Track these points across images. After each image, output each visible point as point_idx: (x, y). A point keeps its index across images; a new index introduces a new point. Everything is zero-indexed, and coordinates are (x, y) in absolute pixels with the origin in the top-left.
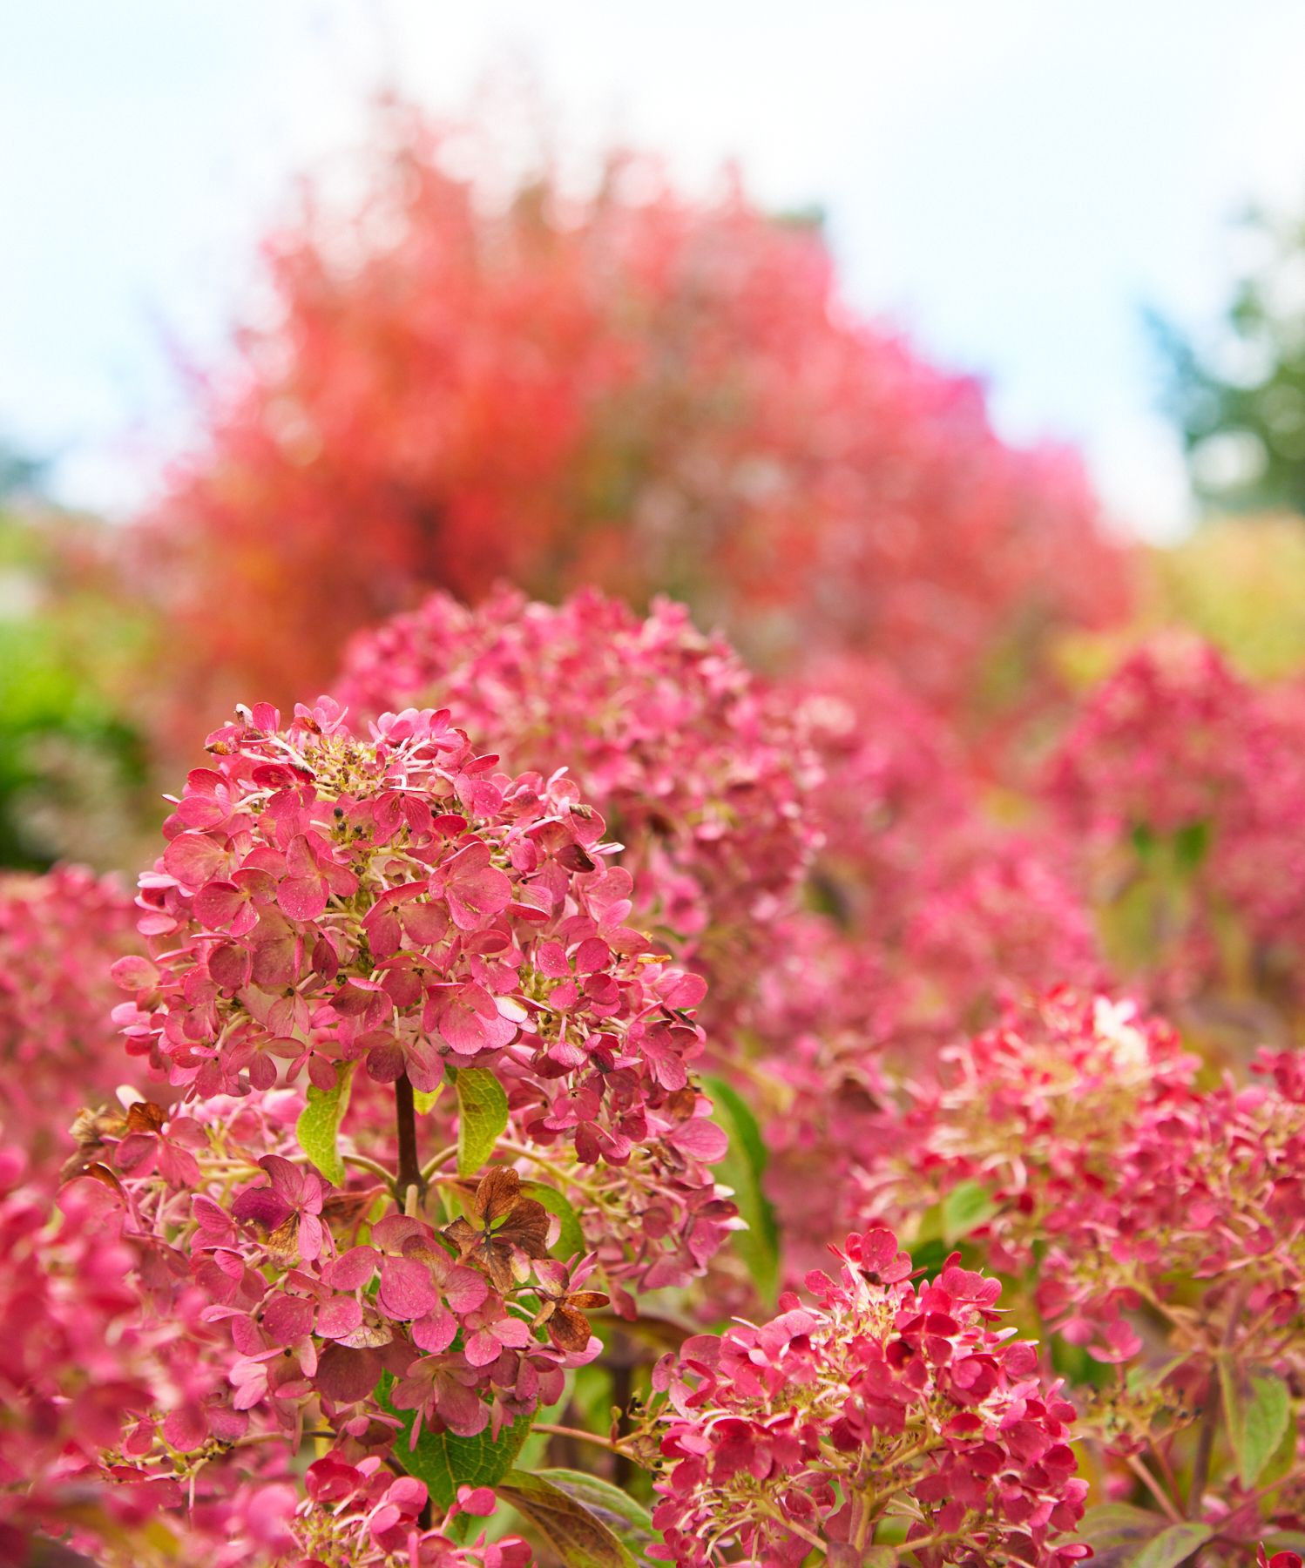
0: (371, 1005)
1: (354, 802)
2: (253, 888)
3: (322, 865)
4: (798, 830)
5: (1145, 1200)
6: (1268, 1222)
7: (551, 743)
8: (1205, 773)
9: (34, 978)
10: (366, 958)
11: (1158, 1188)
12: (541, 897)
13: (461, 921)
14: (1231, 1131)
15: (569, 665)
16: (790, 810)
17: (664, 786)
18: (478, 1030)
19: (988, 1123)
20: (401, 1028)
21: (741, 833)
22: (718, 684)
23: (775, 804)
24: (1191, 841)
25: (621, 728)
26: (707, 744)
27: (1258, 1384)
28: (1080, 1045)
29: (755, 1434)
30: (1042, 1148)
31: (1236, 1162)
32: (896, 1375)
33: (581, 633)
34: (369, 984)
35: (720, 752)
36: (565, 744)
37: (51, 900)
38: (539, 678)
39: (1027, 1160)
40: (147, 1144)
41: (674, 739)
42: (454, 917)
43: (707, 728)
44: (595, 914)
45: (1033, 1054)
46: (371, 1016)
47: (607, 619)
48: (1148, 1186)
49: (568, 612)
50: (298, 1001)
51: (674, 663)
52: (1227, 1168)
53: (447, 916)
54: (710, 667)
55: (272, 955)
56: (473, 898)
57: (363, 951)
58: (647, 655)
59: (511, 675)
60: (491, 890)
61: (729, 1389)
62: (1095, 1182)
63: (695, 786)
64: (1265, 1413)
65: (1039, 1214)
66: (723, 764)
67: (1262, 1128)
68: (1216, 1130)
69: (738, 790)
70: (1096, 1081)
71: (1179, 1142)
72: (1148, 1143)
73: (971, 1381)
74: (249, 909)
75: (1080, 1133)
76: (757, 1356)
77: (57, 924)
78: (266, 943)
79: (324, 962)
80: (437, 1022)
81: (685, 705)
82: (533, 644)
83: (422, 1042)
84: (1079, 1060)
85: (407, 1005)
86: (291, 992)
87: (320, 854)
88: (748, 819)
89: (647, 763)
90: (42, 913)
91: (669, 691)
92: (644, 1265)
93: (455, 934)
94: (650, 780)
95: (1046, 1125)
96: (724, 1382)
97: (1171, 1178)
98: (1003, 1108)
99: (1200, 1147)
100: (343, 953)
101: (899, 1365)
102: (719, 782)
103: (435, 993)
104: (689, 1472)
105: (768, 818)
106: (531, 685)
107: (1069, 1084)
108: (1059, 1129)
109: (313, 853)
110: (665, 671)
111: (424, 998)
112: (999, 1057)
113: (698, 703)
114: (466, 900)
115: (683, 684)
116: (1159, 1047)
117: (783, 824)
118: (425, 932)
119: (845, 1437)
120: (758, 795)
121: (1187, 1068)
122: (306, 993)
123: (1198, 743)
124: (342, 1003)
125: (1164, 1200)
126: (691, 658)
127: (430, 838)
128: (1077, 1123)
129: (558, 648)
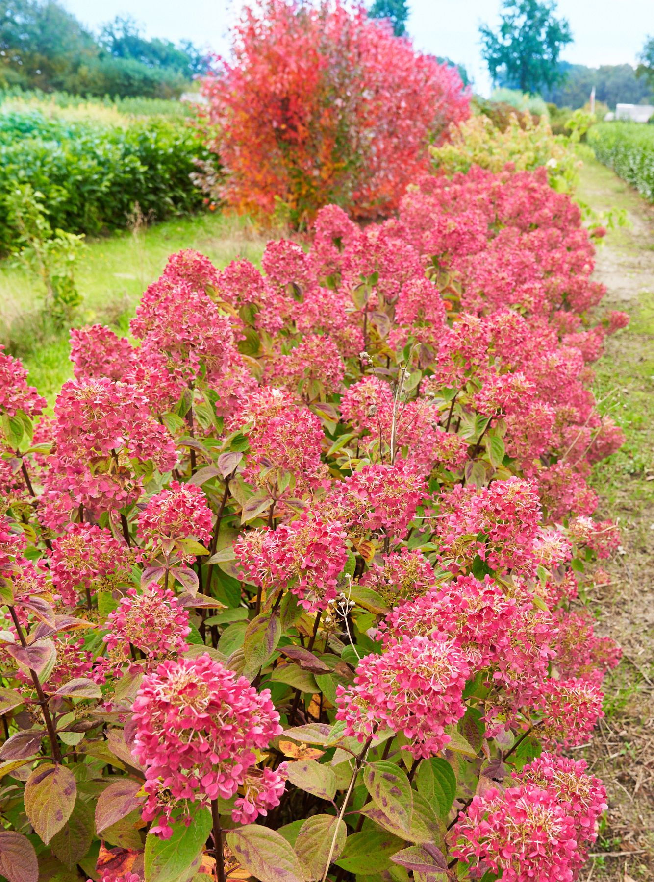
84: (267, 402)
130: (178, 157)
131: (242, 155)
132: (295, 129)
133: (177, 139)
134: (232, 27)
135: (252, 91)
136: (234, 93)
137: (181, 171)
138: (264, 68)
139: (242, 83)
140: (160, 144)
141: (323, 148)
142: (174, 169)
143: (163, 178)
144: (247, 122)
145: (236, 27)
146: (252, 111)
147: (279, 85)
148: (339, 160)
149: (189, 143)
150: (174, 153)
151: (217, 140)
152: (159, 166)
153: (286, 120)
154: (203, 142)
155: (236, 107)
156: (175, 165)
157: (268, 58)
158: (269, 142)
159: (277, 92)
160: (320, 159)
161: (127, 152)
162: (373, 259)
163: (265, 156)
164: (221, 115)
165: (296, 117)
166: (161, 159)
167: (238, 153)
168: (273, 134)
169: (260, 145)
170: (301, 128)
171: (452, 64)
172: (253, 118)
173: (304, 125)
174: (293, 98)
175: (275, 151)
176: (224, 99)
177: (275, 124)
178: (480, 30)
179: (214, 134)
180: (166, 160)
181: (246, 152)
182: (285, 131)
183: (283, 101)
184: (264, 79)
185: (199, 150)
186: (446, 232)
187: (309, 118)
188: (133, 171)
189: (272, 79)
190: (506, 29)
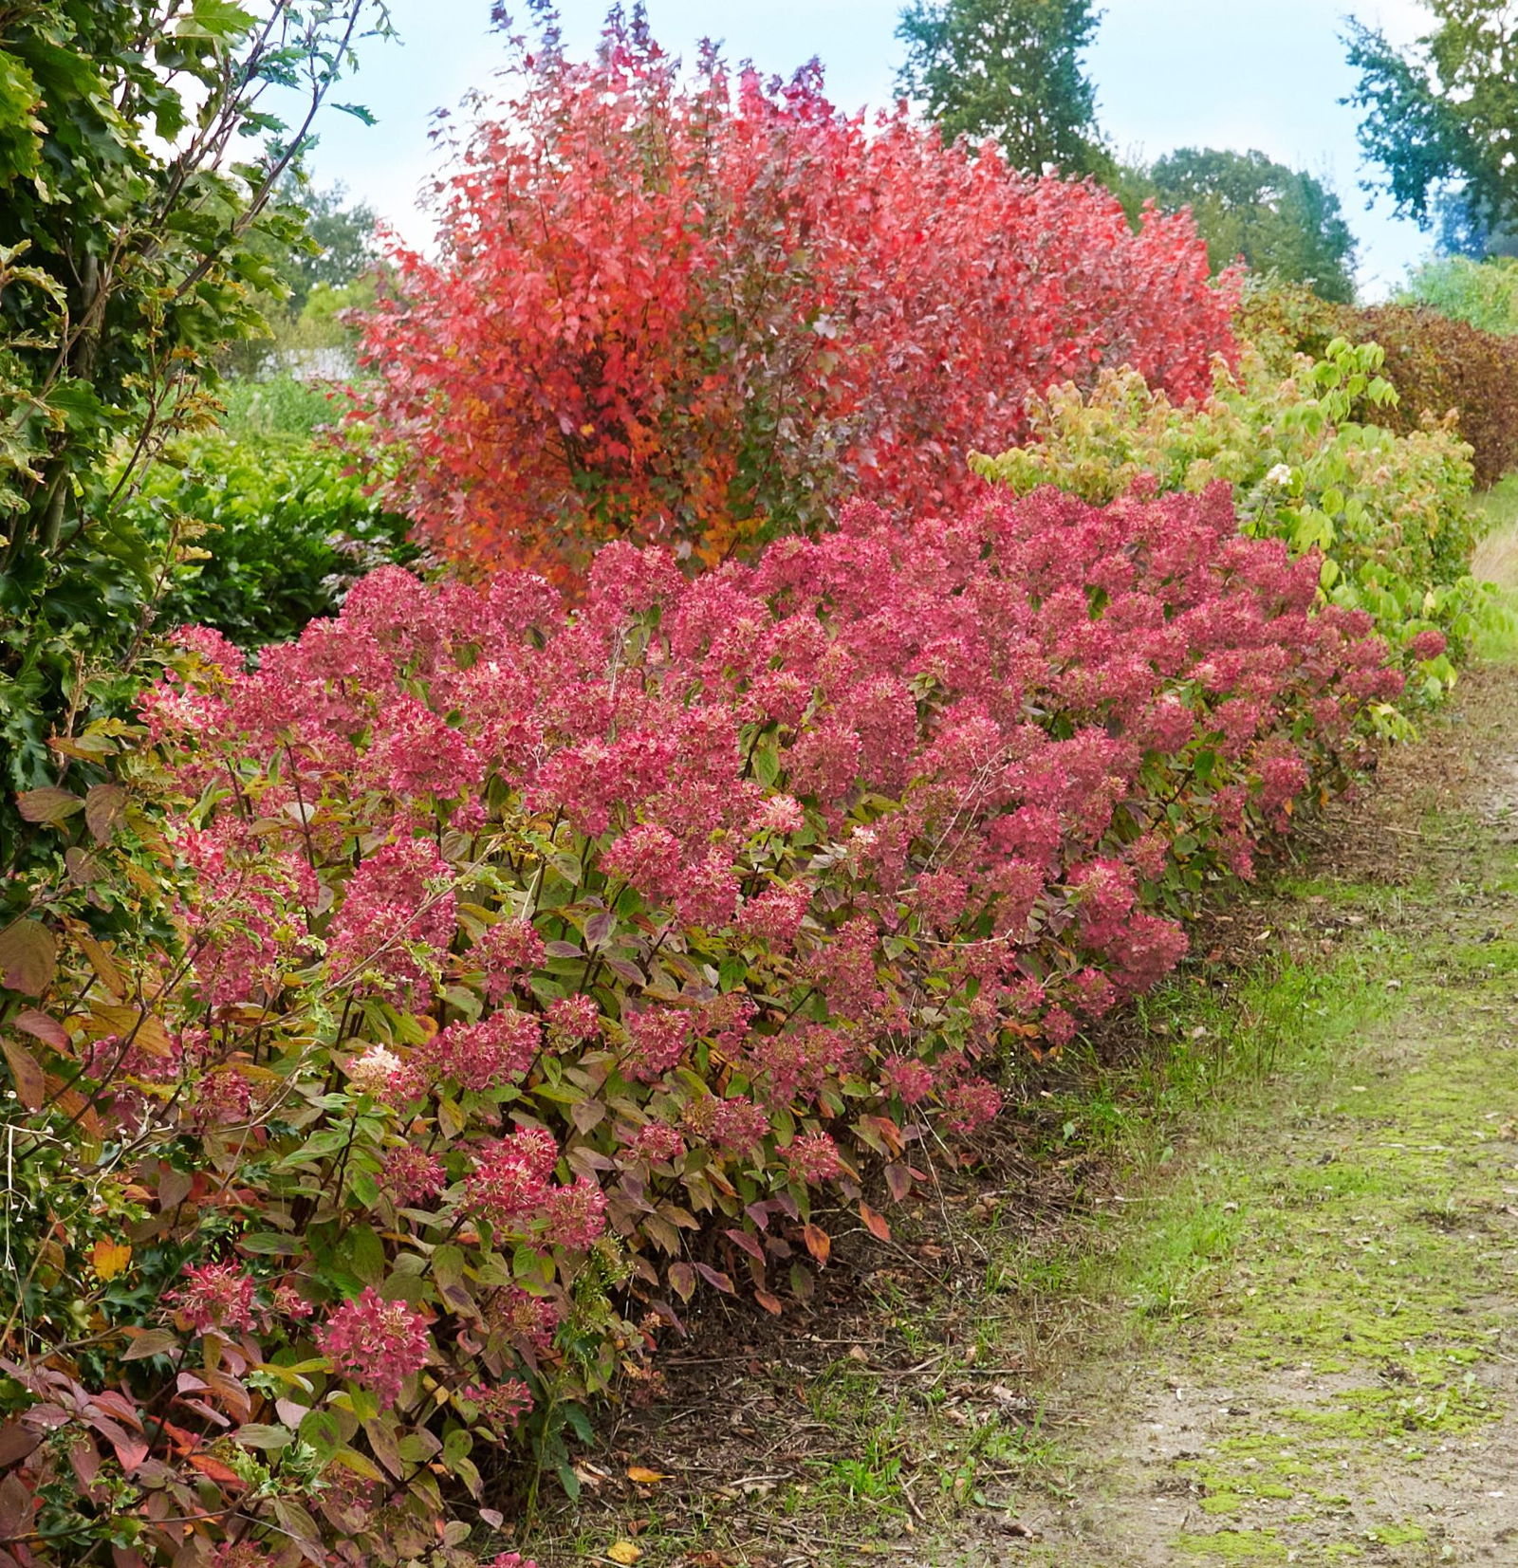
130: (285, 538)
131: (470, 514)
132: (620, 434)
133: (282, 489)
134: (444, 177)
135: (501, 339)
136: (450, 351)
137: (293, 579)
138: (533, 279)
139: (473, 322)
140: (236, 503)
141: (702, 483)
142: (275, 572)
143: (241, 596)
144: (485, 424)
145: (456, 181)
146: (499, 393)
147: (574, 322)
148: (751, 511)
149: (316, 497)
150: (271, 526)
151: (402, 480)
152: (234, 566)
153: (592, 411)
154: (358, 493)
155: (455, 385)
156: (276, 560)
157: (546, 254)
158: (549, 475)
159: (570, 337)
160: (694, 509)
162: (651, 587)
163: (535, 513)
164: (413, 412)
165: (622, 402)
166: (238, 545)
167: (458, 510)
168: (562, 453)
169: (522, 482)
170: (636, 430)
171: (1275, 176)
172: (501, 412)
173: (645, 421)
174: (615, 351)
175: (564, 494)
176: (422, 367)
177: (566, 425)
178: (1355, 59)
179: (389, 468)
180: (251, 548)
181: (481, 507)
182: (593, 441)
183: (586, 363)
184: (535, 309)
185: (346, 515)
186: (786, 556)
187: (659, 401)
189: (553, 307)
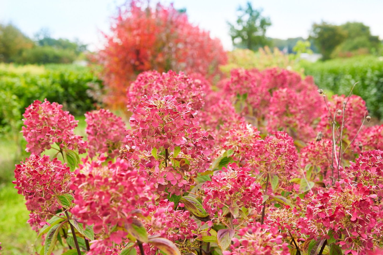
0: (165, 138)
1: (162, 109)
2: (148, 122)
3: (158, 119)
4: (202, 102)
5: (258, 152)
6: (276, 155)
7: (168, 92)
8: (246, 87)
9: (98, 124)
10: (163, 132)
11: (260, 150)
12: (187, 122)
13: (177, 127)
14: (270, 143)
15: (169, 81)
16: (201, 99)
17: (184, 97)
18: (180, 142)
19: (233, 141)
20: (168, 141)
21: (194, 103)
22: (189, 82)
23: (199, 99)
24: (245, 96)
25: (177, 89)
26: (189, 91)
27: (274, 176)
28: (244, 130)
29: (219, 193)
30: (240, 144)
31: (271, 147)
32: (238, 184)
33: (170, 76)
34: (165, 135)
35: (191, 92)
36: (170, 92)
37: (99, 114)
38: (165, 83)
39: (238, 146)
40: (131, 154)
41: (184, 90)
42: (176, 126)
43: (188, 88)
44: (194, 124)
45: (238, 132)
46: (165, 140)
47: (174, 74)
48: (259, 150)
49: (168, 73)
50: (154, 137)
51: (183, 80)
52: (270, 148)
53: (175, 126)
54: (188, 80)
55: (151, 131)
56: (179, 123)
57: (163, 130)
58: (180, 79)
59: (161, 82)
60: (181, 122)
61: (213, 185)
62: (247, 149)
63: (188, 97)
64: (275, 180)
65: (240, 153)
66: (191, 94)
67: (273, 142)
68: (267, 142)
69: (194, 97)
70: (247, 135)
71: (263, 144)
72: (259, 144)
73: (248, 184)
74: (147, 125)
75: (245, 142)
76: (218, 181)
77: (101, 117)
78: (150, 129)
79: (157, 132)
80: (174, 141)
81: (186, 85)
82: (164, 78)
83: (171, 143)
84: (245, 133)
85: (170, 138)
86: (153, 136)
87: (158, 118)
88: (195, 101)
89: (181, 94)
90: (99, 115)
91: (183, 84)
92: (198, 169)
93: (176, 129)
94: (182, 96)
95: (240, 141)
96: (212, 184)
97: (262, 149)
98: (234, 139)
99: (266, 145)
100: (161, 131)
101: (238, 183)
102: (191, 96)
103: (174, 137)
104: (209, 197)
105: (198, 101)
106: (164, 84)
107: (243, 136)
108: (242, 142)
109: (157, 118)
110: (182, 81)
111: (172, 137)
112: (234, 132)
113: (187, 85)
114: (178, 124)
115: (185, 83)
116: (255, 130)
117: (200, 101)
118: (172, 128)
119: (231, 192)
120: (196, 97)
121: (258, 133)
122: (155, 136)
123: (245, 83)
124: (161, 138)
125: (261, 152)
126: (185, 79)
127: (173, 115)
128: (244, 141)
129: (167, 79)
130: (80, 84)
137: (81, 91)
142: (78, 90)
143: (72, 95)
150: (77, 83)
152: (70, 89)
153: (138, 60)
161: (53, 83)
165: (143, 59)
166: (71, 86)
168: (132, 67)
169: (125, 73)
174: (142, 49)
187: (151, 58)
188: (57, 92)
190: (239, 21)
